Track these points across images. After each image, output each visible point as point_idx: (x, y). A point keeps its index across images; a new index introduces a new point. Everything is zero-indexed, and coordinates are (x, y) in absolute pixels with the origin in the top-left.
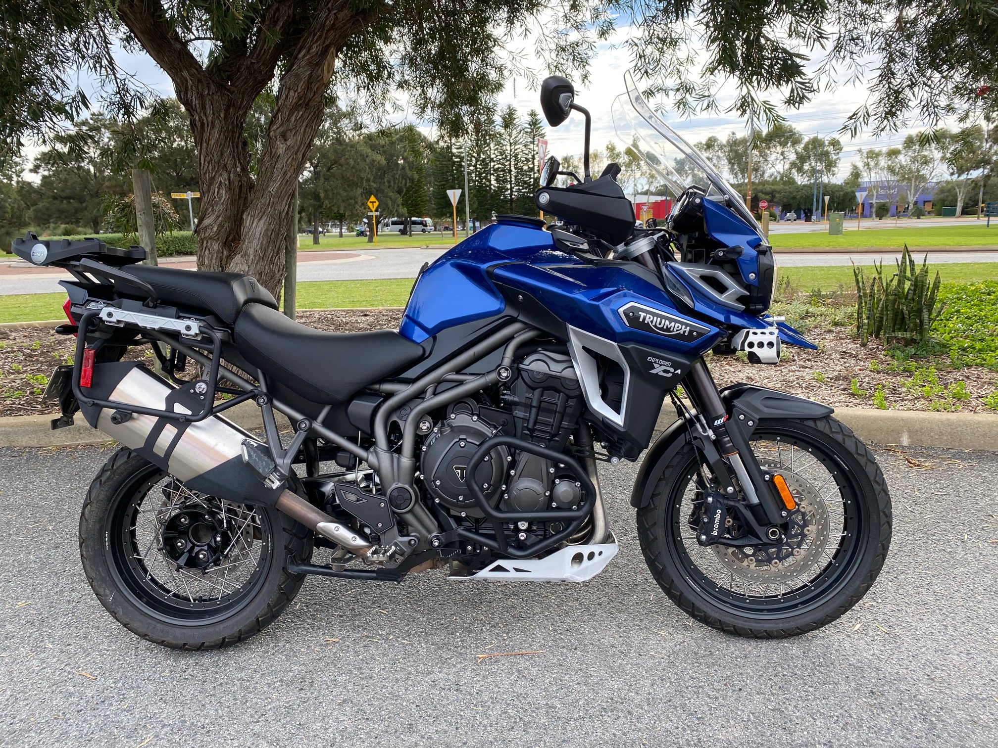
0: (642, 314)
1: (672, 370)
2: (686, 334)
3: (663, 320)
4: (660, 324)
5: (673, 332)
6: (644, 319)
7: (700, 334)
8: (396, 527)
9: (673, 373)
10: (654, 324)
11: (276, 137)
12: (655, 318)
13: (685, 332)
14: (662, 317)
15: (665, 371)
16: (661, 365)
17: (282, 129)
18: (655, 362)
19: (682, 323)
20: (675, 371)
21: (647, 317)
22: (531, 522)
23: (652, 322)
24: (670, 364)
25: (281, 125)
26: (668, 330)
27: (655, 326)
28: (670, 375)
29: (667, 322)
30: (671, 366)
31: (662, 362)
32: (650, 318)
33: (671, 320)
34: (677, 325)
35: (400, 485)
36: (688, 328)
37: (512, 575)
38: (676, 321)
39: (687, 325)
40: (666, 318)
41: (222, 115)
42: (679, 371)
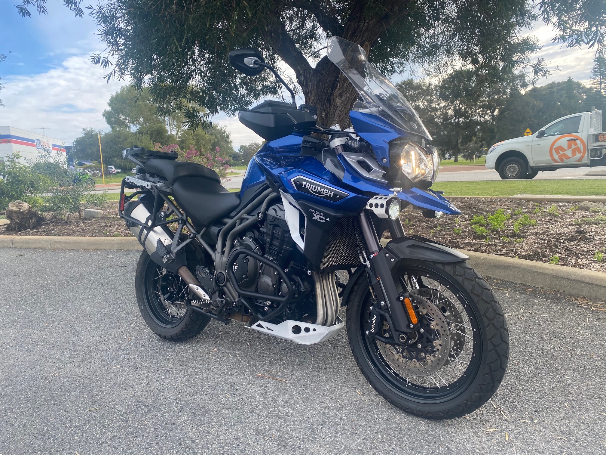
0: (304, 183)
1: (324, 218)
2: (332, 196)
3: (317, 187)
4: (315, 189)
5: (323, 194)
6: (305, 185)
7: (342, 197)
8: (217, 293)
9: (325, 220)
10: (311, 189)
11: (336, 96)
12: (312, 185)
13: (330, 195)
14: (316, 185)
15: (320, 218)
16: (317, 215)
17: (339, 92)
18: (314, 213)
19: (329, 189)
20: (326, 219)
21: (307, 185)
22: (273, 302)
23: (310, 187)
24: (322, 214)
25: (339, 89)
26: (320, 193)
27: (312, 190)
28: (323, 221)
29: (319, 188)
30: (323, 216)
31: (318, 213)
32: (308, 185)
33: (322, 187)
34: (325, 190)
35: (221, 271)
36: (333, 192)
37: (265, 330)
38: (325, 188)
39: (332, 191)
40: (319, 186)
41: (315, 87)
42: (328, 219)
